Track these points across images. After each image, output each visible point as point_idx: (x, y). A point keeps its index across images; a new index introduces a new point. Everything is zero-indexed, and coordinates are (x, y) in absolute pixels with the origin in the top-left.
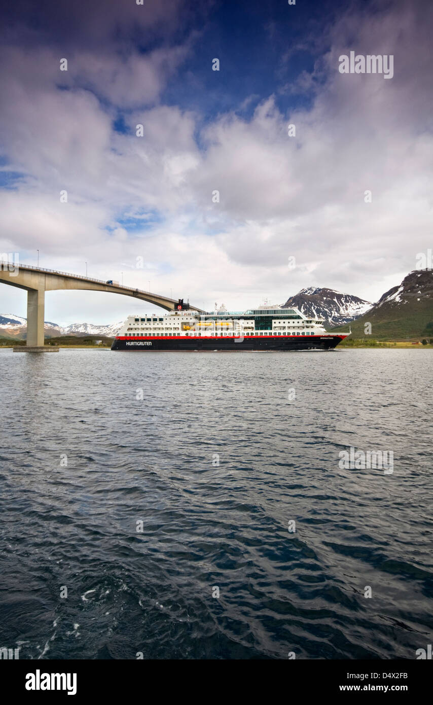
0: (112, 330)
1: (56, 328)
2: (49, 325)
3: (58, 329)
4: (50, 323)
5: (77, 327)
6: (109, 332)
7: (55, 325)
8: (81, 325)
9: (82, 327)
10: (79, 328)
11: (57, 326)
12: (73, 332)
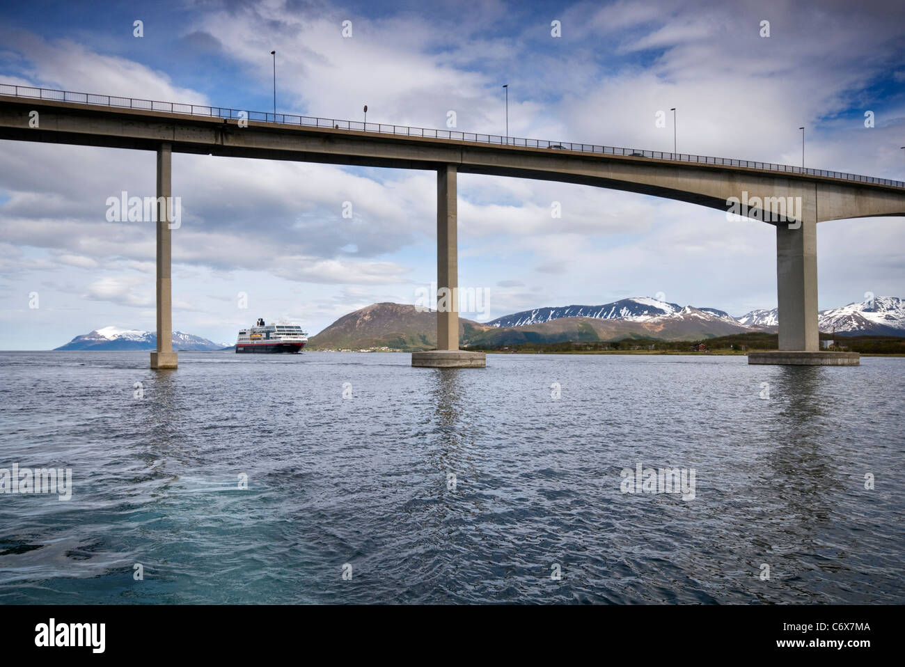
0: (833, 320)
1: (724, 319)
2: (712, 313)
3: (727, 321)
4: (713, 310)
5: (762, 316)
6: (825, 324)
7: (721, 313)
8: (769, 312)
9: (771, 316)
10: (767, 318)
11: (726, 314)
12: (756, 326)
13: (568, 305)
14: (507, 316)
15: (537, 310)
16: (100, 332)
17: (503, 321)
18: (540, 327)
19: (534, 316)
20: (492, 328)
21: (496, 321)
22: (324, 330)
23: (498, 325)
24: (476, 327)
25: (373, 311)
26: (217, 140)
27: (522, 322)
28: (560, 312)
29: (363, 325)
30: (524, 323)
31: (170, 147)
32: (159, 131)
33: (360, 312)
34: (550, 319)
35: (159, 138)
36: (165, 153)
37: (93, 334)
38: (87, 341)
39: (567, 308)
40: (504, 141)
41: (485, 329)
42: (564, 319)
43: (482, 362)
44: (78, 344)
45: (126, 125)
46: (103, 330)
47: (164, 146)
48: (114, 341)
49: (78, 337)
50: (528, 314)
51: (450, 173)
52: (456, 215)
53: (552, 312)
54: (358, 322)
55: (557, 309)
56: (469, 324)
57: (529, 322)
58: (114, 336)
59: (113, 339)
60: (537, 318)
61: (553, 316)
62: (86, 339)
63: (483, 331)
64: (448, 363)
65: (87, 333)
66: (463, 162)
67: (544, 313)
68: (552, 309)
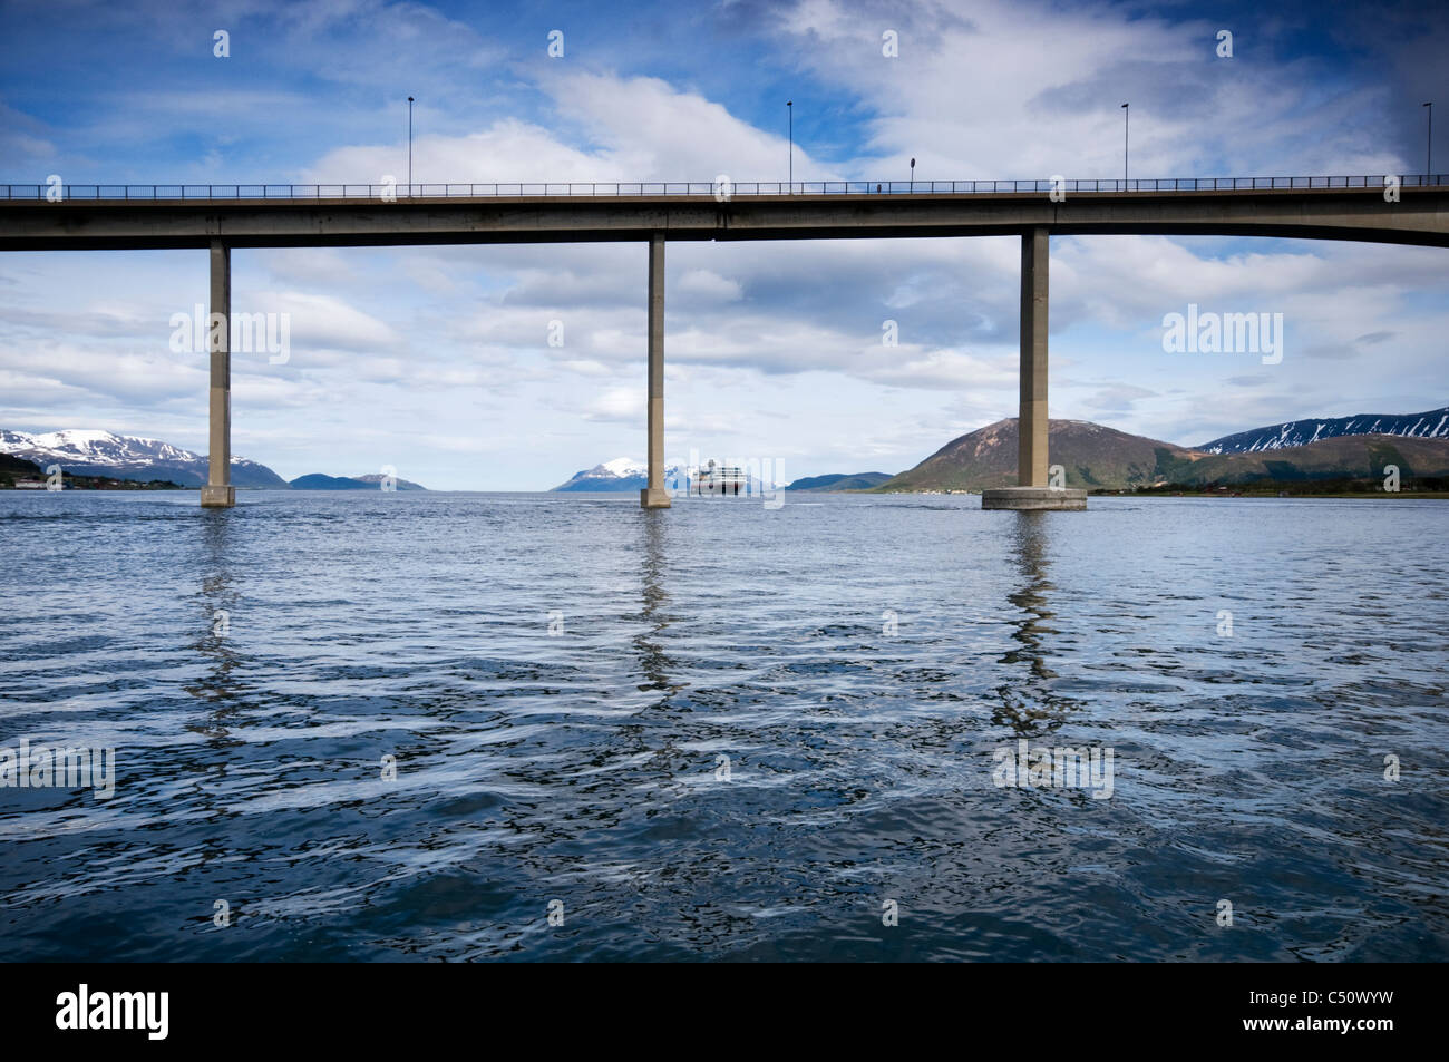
13: (1352, 415)
14: (1234, 436)
15: (1290, 424)
16: (608, 466)
17: (1228, 443)
18: (1297, 452)
19: (1285, 434)
20: (1206, 455)
21: (1215, 444)
22: (924, 462)
23: (1218, 451)
24: (1177, 455)
25: (1003, 430)
26: (718, 223)
27: (1262, 445)
28: (1336, 427)
29: (986, 453)
30: (1266, 446)
31: (663, 236)
32: (651, 218)
33: (981, 432)
34: (1316, 438)
35: (650, 227)
36: (657, 244)
37: (599, 469)
38: (591, 479)
39: (1349, 419)
40: (1122, 188)
41: (1194, 457)
42: (1344, 438)
43: (1081, 503)
44: (581, 484)
45: (613, 215)
46: (611, 463)
47: (656, 236)
48: (627, 478)
49: (580, 474)
50: (1275, 431)
51: (1039, 238)
52: (1047, 296)
53: (1320, 428)
54: (979, 447)
55: (1330, 422)
56: (1164, 449)
57: (1276, 445)
58: (626, 471)
59: (624, 476)
60: (1290, 437)
61: (1322, 434)
62: (591, 476)
63: (1189, 461)
64: (1028, 504)
65: (592, 468)
66: (1058, 222)
67: (1304, 429)
68: (1321, 422)
